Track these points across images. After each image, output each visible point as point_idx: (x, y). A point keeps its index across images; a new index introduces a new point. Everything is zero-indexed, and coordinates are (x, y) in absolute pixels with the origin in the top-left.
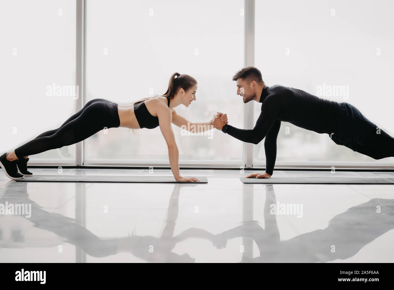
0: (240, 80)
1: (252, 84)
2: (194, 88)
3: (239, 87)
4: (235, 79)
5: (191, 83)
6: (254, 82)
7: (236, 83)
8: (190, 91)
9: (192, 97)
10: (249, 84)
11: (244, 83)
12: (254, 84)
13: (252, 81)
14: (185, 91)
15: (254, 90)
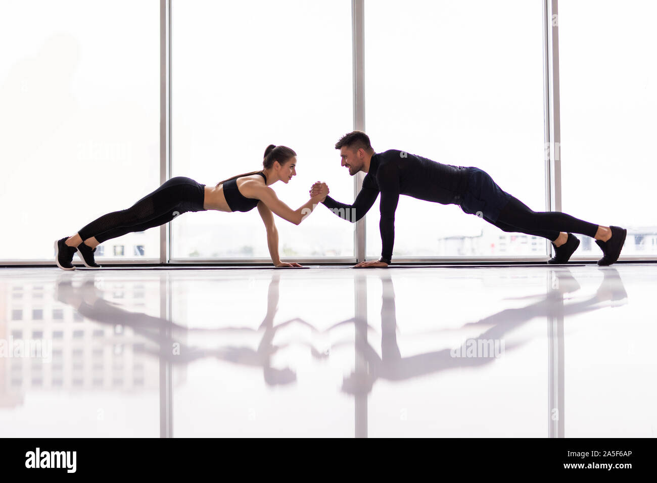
0: (344, 148)
1: (359, 153)
2: (292, 159)
3: (343, 156)
4: (338, 147)
5: (288, 154)
6: (362, 150)
7: (339, 152)
8: (288, 164)
9: (290, 172)
10: (355, 152)
11: (350, 152)
12: (361, 153)
13: (358, 149)
14: (280, 164)
15: (362, 159)
